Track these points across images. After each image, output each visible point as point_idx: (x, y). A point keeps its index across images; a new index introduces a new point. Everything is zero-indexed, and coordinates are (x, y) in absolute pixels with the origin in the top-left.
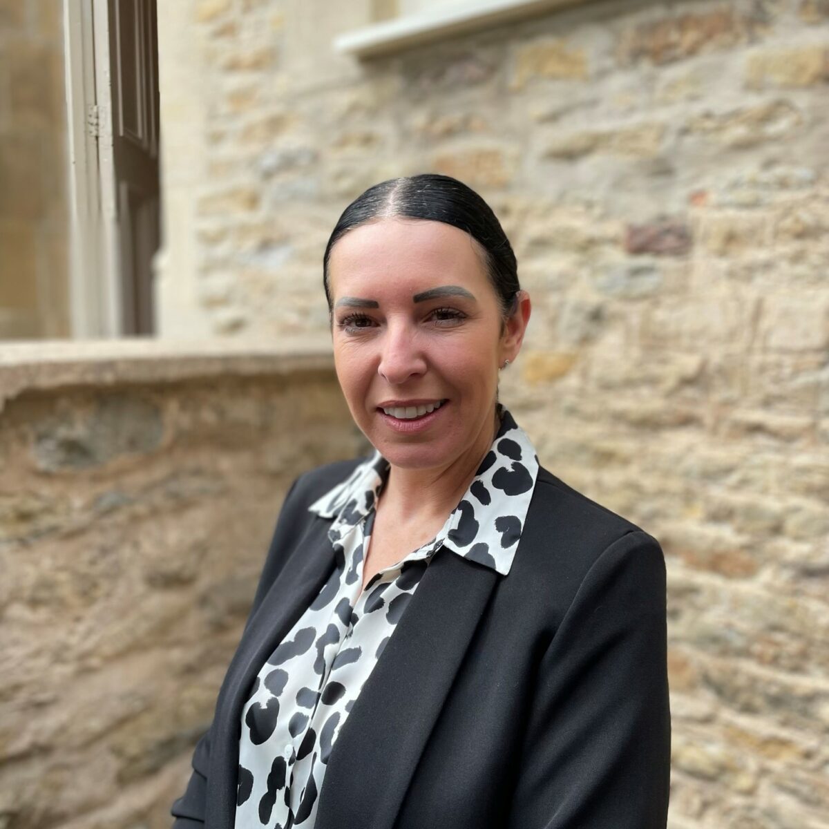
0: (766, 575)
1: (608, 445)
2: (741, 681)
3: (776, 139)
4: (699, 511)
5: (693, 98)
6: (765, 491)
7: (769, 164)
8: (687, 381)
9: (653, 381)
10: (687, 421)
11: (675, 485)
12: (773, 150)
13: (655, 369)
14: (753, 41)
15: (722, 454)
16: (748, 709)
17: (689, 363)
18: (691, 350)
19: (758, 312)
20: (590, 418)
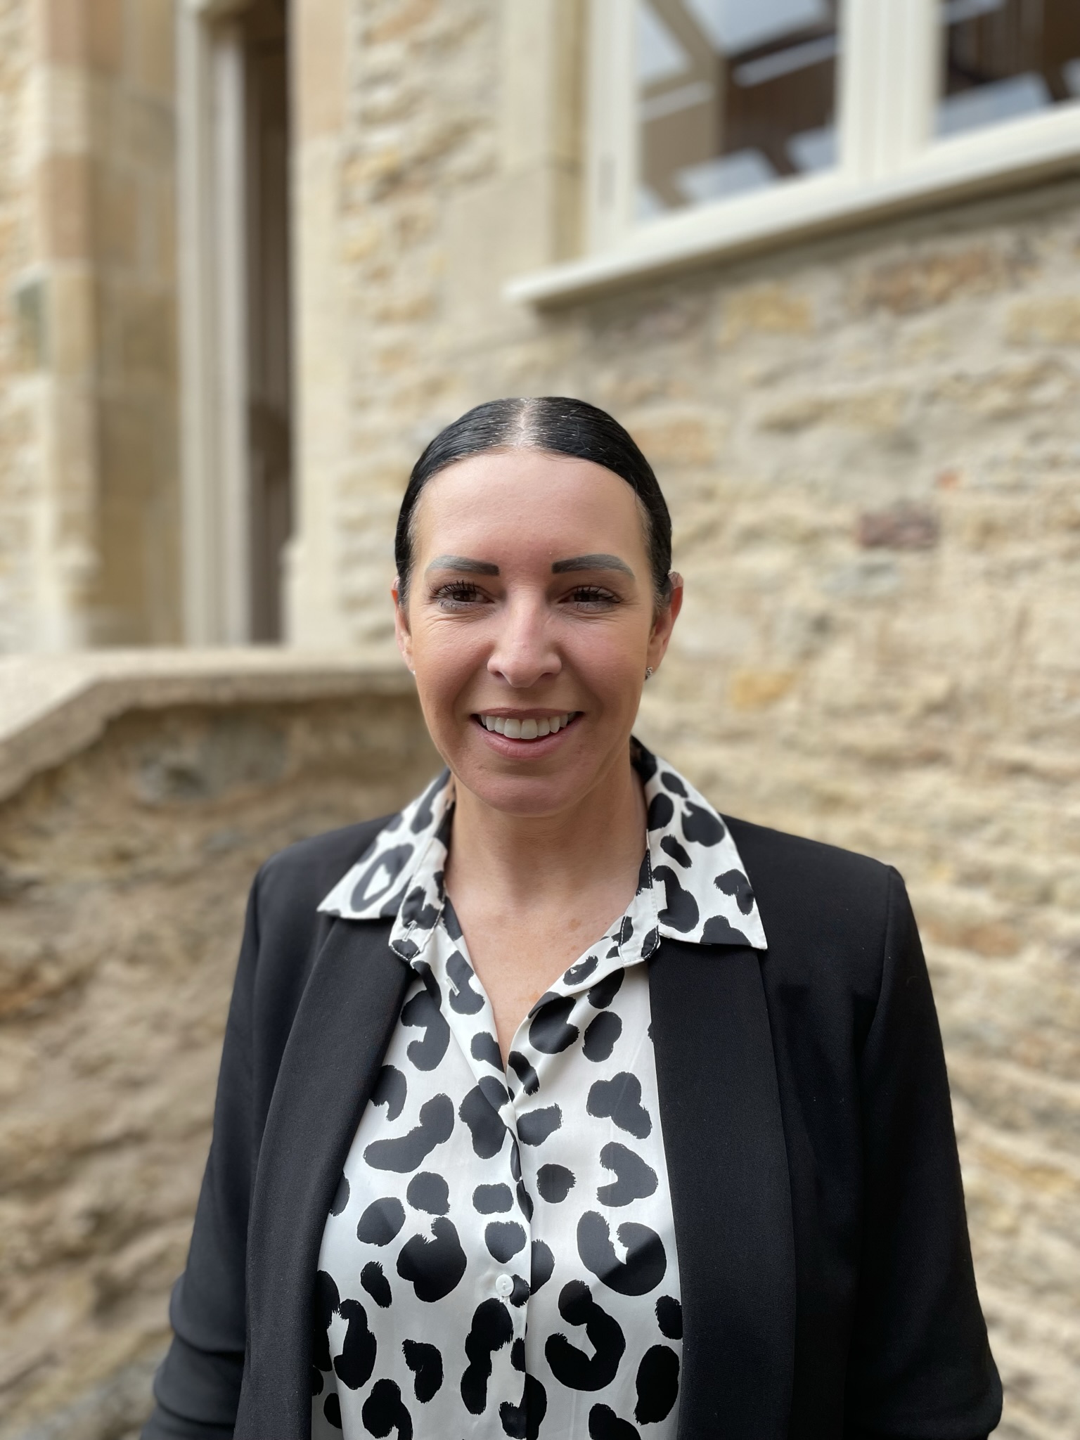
0: (1032, 956)
1: (834, 786)
2: (1000, 1090)
3: (1046, 408)
4: (947, 871)
5: (942, 357)
6: (1030, 847)
7: (1036, 438)
8: (935, 708)
9: (890, 707)
10: (932, 758)
11: (918, 838)
12: (1040, 421)
13: (892, 692)
14: (1017, 285)
15: (975, 800)
16: (1009, 1126)
17: (936, 686)
18: (939, 668)
19: (1023, 622)
20: (812, 753)
